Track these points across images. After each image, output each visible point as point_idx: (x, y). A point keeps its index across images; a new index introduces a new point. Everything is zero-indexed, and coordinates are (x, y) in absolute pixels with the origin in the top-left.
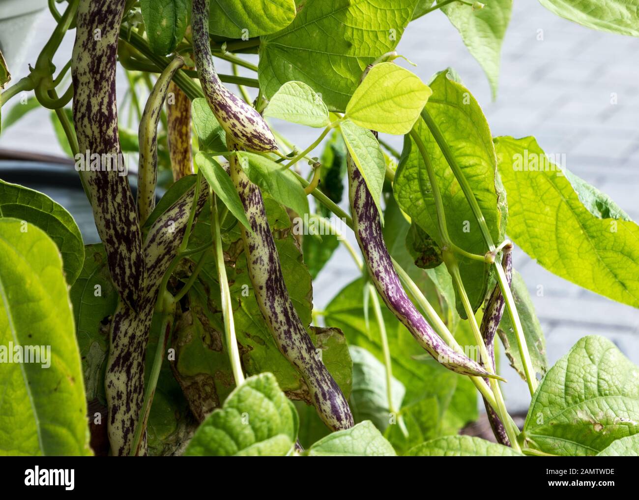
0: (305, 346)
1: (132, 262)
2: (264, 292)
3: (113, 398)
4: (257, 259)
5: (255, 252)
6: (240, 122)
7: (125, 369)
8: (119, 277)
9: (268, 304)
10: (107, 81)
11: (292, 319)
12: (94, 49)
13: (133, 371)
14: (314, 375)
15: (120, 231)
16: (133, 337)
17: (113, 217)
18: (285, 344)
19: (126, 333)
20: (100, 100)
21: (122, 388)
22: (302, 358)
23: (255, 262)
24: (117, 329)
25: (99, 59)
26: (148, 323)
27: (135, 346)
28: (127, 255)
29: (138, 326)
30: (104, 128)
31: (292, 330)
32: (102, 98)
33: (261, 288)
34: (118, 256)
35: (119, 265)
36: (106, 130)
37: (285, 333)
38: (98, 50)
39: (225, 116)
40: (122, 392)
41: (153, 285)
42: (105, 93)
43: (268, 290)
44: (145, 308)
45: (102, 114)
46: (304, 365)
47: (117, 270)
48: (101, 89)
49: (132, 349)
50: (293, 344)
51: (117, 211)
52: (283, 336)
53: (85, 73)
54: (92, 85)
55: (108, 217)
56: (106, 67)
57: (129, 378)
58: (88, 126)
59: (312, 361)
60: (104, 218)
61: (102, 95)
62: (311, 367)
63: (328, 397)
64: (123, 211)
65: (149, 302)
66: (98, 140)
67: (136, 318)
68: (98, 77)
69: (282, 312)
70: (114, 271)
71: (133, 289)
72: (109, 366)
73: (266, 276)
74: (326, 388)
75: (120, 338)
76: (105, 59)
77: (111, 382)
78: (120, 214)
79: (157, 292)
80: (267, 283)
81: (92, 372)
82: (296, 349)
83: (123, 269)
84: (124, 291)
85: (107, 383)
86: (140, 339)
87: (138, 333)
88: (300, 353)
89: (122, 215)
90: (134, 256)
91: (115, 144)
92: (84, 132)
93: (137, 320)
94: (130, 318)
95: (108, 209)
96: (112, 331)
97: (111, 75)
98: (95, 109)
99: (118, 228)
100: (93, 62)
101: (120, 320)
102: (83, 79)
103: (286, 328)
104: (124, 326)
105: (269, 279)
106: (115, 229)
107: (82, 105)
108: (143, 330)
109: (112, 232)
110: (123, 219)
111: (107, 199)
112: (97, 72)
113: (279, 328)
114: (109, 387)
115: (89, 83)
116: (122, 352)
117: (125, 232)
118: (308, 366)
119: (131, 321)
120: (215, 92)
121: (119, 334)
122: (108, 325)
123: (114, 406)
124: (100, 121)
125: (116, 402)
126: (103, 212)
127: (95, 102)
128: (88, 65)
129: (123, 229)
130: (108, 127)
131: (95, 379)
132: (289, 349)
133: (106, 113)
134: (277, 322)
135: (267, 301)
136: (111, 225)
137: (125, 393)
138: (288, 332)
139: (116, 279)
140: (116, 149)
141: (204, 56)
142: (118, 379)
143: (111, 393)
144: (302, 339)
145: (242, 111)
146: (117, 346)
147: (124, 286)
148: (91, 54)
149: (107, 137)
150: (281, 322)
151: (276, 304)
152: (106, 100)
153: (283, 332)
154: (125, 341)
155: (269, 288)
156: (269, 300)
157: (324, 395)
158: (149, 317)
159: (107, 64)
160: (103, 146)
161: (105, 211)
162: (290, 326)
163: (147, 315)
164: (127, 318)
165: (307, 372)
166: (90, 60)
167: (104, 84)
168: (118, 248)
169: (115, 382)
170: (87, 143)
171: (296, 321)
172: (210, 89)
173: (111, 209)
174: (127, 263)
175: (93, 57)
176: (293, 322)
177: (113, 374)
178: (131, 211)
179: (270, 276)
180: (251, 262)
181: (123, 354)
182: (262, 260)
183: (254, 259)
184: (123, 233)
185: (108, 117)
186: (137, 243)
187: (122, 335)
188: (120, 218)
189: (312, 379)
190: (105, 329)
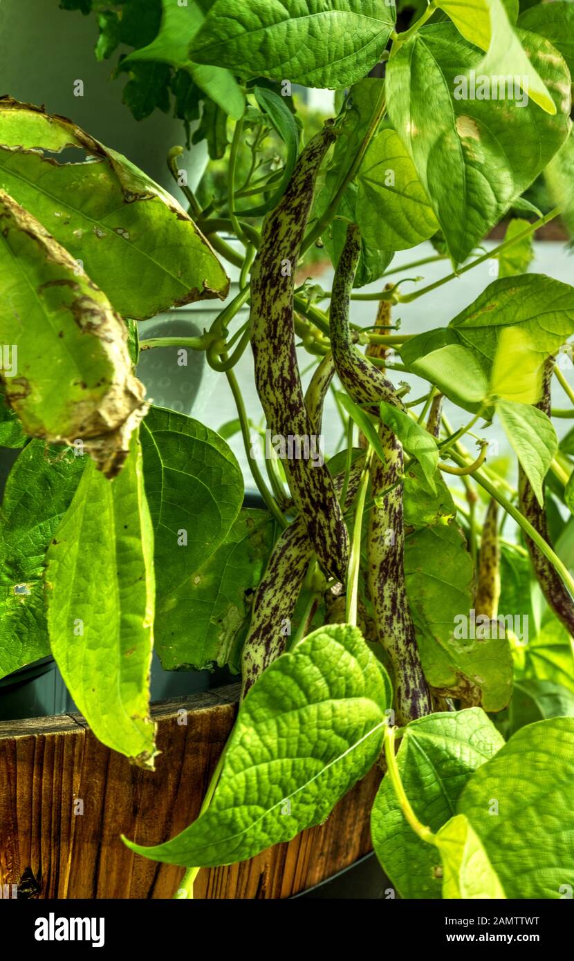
0: (403, 637)
1: (332, 530)
2: (376, 572)
3: (249, 671)
4: (378, 538)
5: (378, 531)
7: (264, 641)
8: (321, 547)
9: (378, 585)
10: (286, 344)
11: (398, 606)
12: (269, 314)
13: (273, 645)
14: (405, 669)
15: (316, 499)
16: (276, 609)
17: (307, 485)
18: (383, 629)
19: (269, 603)
20: (280, 365)
21: (259, 661)
22: (397, 648)
23: (375, 540)
24: (260, 597)
25: (275, 323)
26: (294, 597)
27: (277, 618)
28: (326, 523)
29: (283, 597)
30: (288, 393)
31: (395, 618)
32: (283, 363)
33: (374, 567)
34: (317, 526)
35: (319, 535)
36: (290, 395)
37: (387, 618)
38: (273, 314)
39: (350, 383)
40: (258, 666)
41: (303, 557)
42: (285, 357)
43: (381, 571)
44: (292, 580)
45: (284, 379)
46: (397, 656)
47: (318, 540)
48: (281, 353)
49: (274, 622)
50: (392, 632)
51: (310, 478)
52: (383, 621)
53: (263, 340)
54: (271, 351)
55: (302, 485)
56: (283, 331)
57: (268, 653)
58: (271, 392)
59: (407, 654)
60: (299, 487)
61: (282, 359)
62: (404, 660)
63: (410, 696)
64: (317, 477)
65: (297, 574)
66: (283, 406)
67: (281, 588)
68: (276, 341)
69: (390, 596)
70: (315, 541)
71: (336, 558)
72: (249, 637)
73: (383, 557)
74: (412, 686)
75: (262, 607)
76: (281, 323)
77: (248, 654)
78: (314, 480)
79: (307, 565)
80: (382, 564)
81: (227, 638)
82: (392, 638)
83: (323, 539)
84: (327, 561)
85: (244, 654)
86: (283, 613)
87: (282, 606)
88: (397, 642)
89: (316, 482)
90: (333, 523)
91: (301, 409)
92: (268, 399)
93: (283, 591)
94: (275, 588)
95: (300, 477)
96: (255, 600)
97: (289, 338)
98: (276, 374)
99: (313, 495)
100: (269, 327)
101: (265, 589)
102: (262, 346)
103: (389, 613)
104: (268, 595)
105: (386, 561)
106: (310, 497)
107: (263, 373)
108: (288, 604)
109: (308, 500)
110: (318, 485)
111: (298, 467)
112: (275, 336)
113: (382, 612)
114: (246, 658)
115: (268, 348)
116: (263, 623)
117: (321, 499)
118: (401, 658)
119: (276, 591)
120: (343, 358)
121: (262, 603)
122: (251, 595)
123: (249, 679)
124: (282, 387)
125: (251, 676)
126: (297, 481)
127: (275, 367)
128: (265, 331)
129: (318, 496)
130: (291, 392)
131: (228, 645)
132: (386, 635)
133: (288, 377)
134: (381, 605)
135: (377, 582)
136: (306, 493)
137: (261, 666)
138: (390, 619)
139: (317, 550)
140: (303, 414)
141: (339, 320)
142: (256, 651)
143: (247, 665)
144: (403, 630)
145: (370, 380)
146: (259, 616)
147: (327, 556)
148: (267, 319)
149: (292, 402)
150: (386, 606)
151: (386, 587)
152: (287, 364)
153: (384, 617)
154: (267, 611)
155: (382, 569)
156: (380, 581)
157: (407, 692)
158: (295, 591)
159: (284, 327)
160: (288, 412)
161: (298, 479)
162: (394, 613)
163: (294, 588)
164: (272, 587)
165: (398, 663)
166: (266, 325)
167: (283, 348)
168: (316, 517)
169: (253, 654)
170: (273, 411)
171: (404, 610)
172: (339, 355)
173: (304, 476)
174: (326, 532)
175: (268, 321)
176: (399, 610)
177: (251, 645)
178: (325, 476)
179: (387, 558)
180: (371, 539)
181: (263, 626)
182: (382, 540)
183: (375, 536)
184: (319, 501)
185: (291, 382)
186: (336, 509)
187: (265, 605)
188: (314, 484)
189: (402, 672)
190: (248, 600)
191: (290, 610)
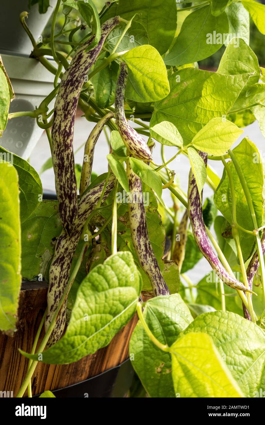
0: (153, 265)
1: (71, 209)
2: (136, 232)
3: (52, 279)
4: (134, 215)
5: (133, 211)
6: (134, 142)
7: (60, 265)
8: (63, 216)
9: (137, 239)
10: (71, 115)
11: (148, 249)
12: (66, 98)
13: (64, 267)
14: (156, 280)
15: (67, 192)
16: (67, 249)
17: (64, 184)
18: (143, 261)
19: (63, 246)
20: (66, 124)
21: (58, 274)
22: (151, 270)
23: (133, 216)
24: (59, 243)
25: (68, 103)
26: (75, 243)
27: (67, 254)
28: (69, 205)
29: (70, 244)
30: (66, 138)
31: (148, 255)
32: (67, 123)
33: (134, 230)
34: (64, 205)
35: (64, 210)
36: (67, 140)
37: (144, 255)
38: (68, 99)
39: (127, 138)
40: (57, 277)
41: (81, 224)
42: (69, 121)
43: (138, 232)
44: (75, 235)
45: (66, 131)
46: (151, 274)
47: (63, 212)
48: (67, 119)
49: (65, 255)
50: (147, 262)
51: (67, 182)
52: (142, 257)
53: (60, 110)
54: (63, 116)
55: (62, 184)
56: (71, 108)
57: (62, 270)
58: (58, 136)
59: (156, 273)
60: (60, 185)
61: (67, 121)
62: (155, 276)
63: (161, 292)
64: (70, 182)
65: (78, 233)
66: (62, 144)
67: (69, 239)
68: (66, 112)
69: (144, 245)
70: (61, 212)
71: (69, 223)
72: (53, 262)
73: (138, 225)
74: (161, 288)
75: (60, 248)
76: (71, 104)
77: (52, 271)
78: (68, 183)
80: (138, 228)
82: (148, 265)
83: (65, 212)
84: (65, 223)
85: (50, 271)
86: (70, 251)
87: (70, 248)
88: (150, 267)
89: (69, 184)
90: (72, 206)
91: (70, 148)
92: (55, 139)
93: (70, 241)
94: (67, 239)
95: (62, 180)
96: (57, 244)
97: (73, 112)
98: (63, 128)
99: (66, 190)
100: (65, 105)
101: (61, 239)
102: (59, 113)
103: (145, 253)
104: (63, 243)
105: (139, 226)
106: (64, 190)
107: (57, 126)
108: (73, 247)
109: (63, 192)
110: (69, 186)
111: (62, 175)
112: (66, 110)
113: (141, 253)
114: (51, 273)
115: (61, 115)
116: (60, 256)
117: (69, 193)
118: (154, 275)
119: (67, 240)
120: (122, 125)
121: (60, 246)
122: (55, 241)
123: (52, 283)
124: (64, 135)
125: (53, 281)
126: (60, 181)
127: (63, 125)
128: (62, 106)
129: (68, 191)
130: (68, 138)
131: (44, 268)
132: (145, 264)
133: (68, 131)
134: (140, 249)
135: (137, 238)
136: (63, 189)
137: (59, 277)
138: (145, 256)
139: (61, 217)
140: (71, 150)
141: (120, 106)
142: (56, 269)
143: (52, 276)
144: (152, 261)
146: (58, 252)
147: (65, 221)
148: (65, 101)
149: (67, 143)
150: (142, 250)
151: (141, 240)
152: (69, 125)
153: (143, 255)
154: (62, 250)
155: (138, 231)
156: (138, 237)
157: (160, 291)
158: (77, 241)
159: (72, 106)
160: (64, 148)
161: (61, 181)
162: (147, 253)
163: (76, 239)
164: (65, 239)
165: (153, 278)
166: (63, 103)
167: (69, 116)
168: (65, 201)
169: (54, 270)
170: (57, 145)
171: (151, 251)
172: (120, 123)
173: (64, 180)
174: (68, 209)
175: (65, 102)
176: (149, 251)
177: (54, 266)
178: (74, 183)
179: (140, 225)
180: (131, 216)
181: (60, 257)
182: (136, 216)
183: (132, 214)
184: (68, 193)
185: (69, 134)
186: (75, 200)
187: (61, 247)
188: (68, 185)
189: (155, 282)
190: (53, 243)
191: (74, 249)
